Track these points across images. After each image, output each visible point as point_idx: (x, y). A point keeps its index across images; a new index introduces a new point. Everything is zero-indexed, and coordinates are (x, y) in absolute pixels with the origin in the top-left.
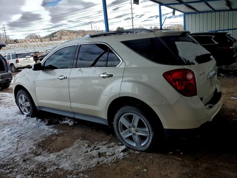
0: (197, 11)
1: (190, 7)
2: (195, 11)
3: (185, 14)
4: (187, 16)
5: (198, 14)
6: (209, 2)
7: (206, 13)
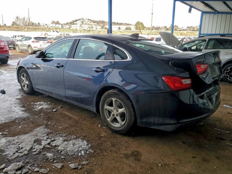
0: (216, 11)
1: (207, 5)
2: (214, 11)
3: (203, 13)
4: (204, 15)
5: (217, 15)
6: (228, 2)
7: (226, 15)
